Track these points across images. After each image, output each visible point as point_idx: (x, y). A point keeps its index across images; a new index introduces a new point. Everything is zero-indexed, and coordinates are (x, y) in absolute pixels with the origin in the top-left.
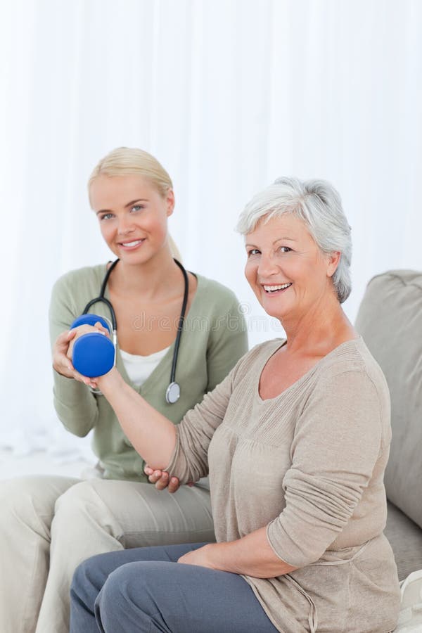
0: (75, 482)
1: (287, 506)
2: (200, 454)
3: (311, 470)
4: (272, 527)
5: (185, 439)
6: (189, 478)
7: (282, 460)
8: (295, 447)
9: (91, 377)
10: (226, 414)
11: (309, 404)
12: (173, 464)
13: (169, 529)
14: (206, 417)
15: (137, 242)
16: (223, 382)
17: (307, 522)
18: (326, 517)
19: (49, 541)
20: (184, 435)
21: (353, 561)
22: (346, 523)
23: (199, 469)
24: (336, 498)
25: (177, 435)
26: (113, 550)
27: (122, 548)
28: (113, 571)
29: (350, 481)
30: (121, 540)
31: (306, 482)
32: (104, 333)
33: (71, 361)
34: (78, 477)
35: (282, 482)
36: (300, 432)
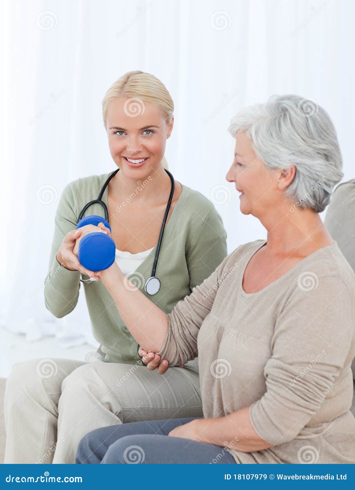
0: (79, 364)
1: (268, 391)
2: (189, 340)
3: (291, 361)
4: (254, 408)
5: (176, 327)
6: (178, 360)
7: (264, 350)
8: (275, 339)
9: (95, 270)
10: (214, 305)
11: (290, 302)
12: (165, 349)
13: (161, 406)
14: (195, 307)
15: (141, 161)
16: (210, 277)
17: (285, 406)
18: (302, 402)
19: (57, 416)
20: (175, 323)
21: (323, 435)
22: (319, 408)
23: (187, 353)
24: (312, 386)
25: (168, 323)
26: (113, 424)
27: (121, 423)
28: (113, 443)
29: (324, 371)
30: (119, 415)
31: (286, 371)
32: (106, 233)
33: (77, 256)
34: (83, 360)
35: (263, 371)
36: (281, 327)
